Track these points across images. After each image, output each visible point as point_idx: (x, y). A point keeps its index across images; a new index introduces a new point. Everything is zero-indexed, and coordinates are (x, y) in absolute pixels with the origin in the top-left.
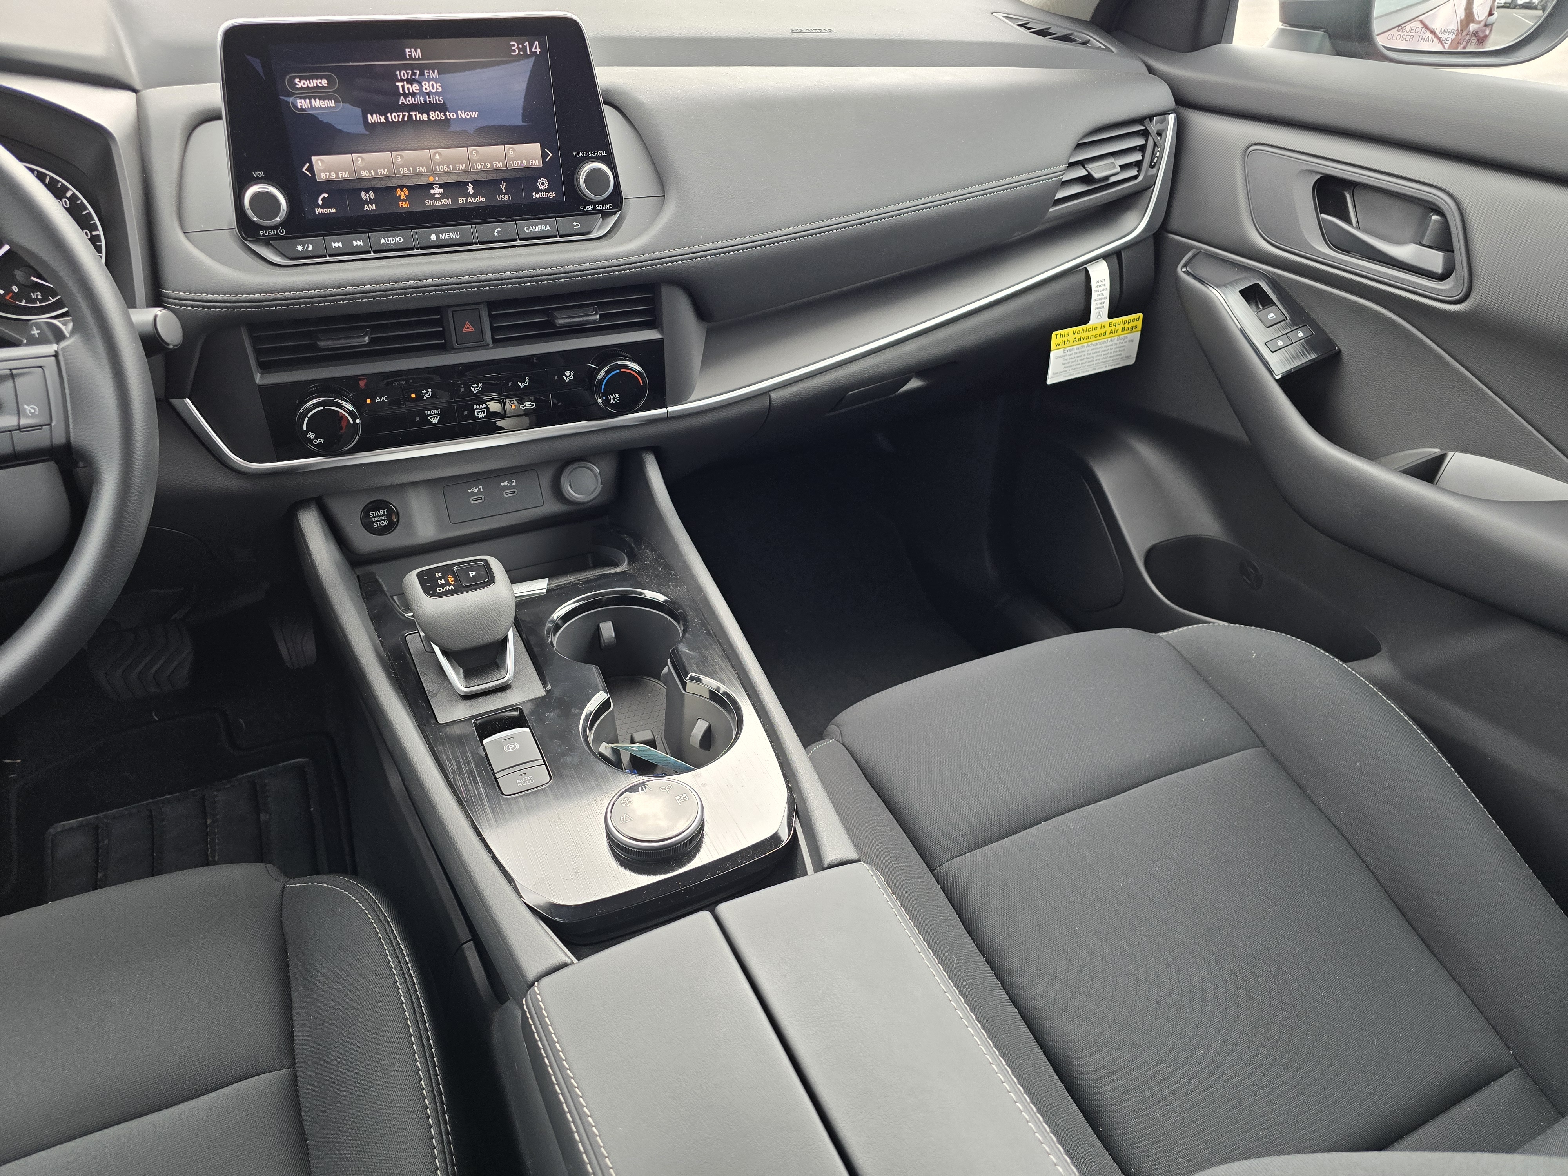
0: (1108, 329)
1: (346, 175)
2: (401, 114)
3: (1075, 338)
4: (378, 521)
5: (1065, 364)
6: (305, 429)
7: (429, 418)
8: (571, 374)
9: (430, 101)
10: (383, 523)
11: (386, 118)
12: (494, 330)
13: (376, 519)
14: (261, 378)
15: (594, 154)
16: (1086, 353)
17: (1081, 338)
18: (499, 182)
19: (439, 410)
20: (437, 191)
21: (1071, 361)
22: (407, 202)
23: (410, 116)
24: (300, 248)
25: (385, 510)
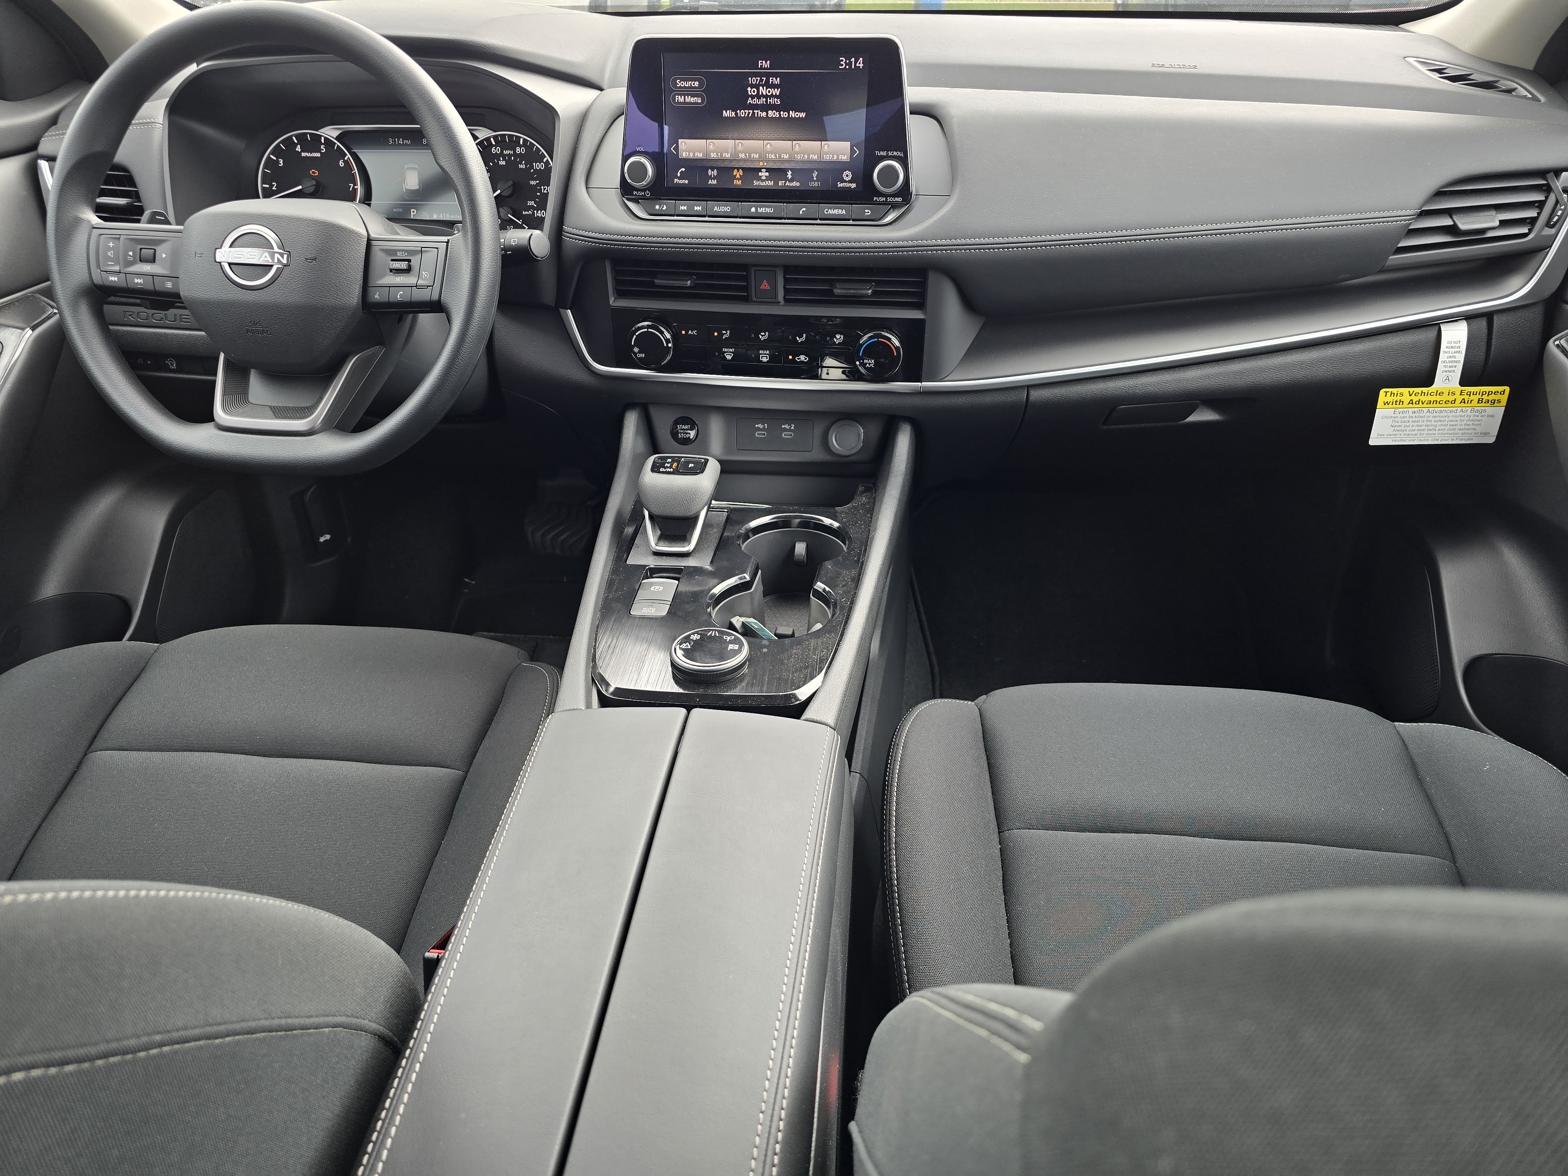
0: (1459, 398)
1: (700, 155)
2: (747, 111)
3: (1412, 400)
4: (682, 433)
5: (1395, 426)
6: (633, 344)
7: (725, 354)
8: (840, 337)
9: (770, 102)
10: (685, 436)
11: (736, 114)
12: (786, 291)
13: (682, 431)
14: (614, 300)
15: (893, 153)
16: (1425, 419)
17: (1419, 401)
18: (812, 171)
19: (733, 349)
20: (764, 174)
21: (1404, 424)
22: (740, 181)
23: (754, 113)
24: (657, 207)
25: (689, 426)
